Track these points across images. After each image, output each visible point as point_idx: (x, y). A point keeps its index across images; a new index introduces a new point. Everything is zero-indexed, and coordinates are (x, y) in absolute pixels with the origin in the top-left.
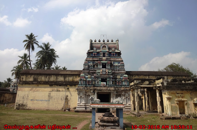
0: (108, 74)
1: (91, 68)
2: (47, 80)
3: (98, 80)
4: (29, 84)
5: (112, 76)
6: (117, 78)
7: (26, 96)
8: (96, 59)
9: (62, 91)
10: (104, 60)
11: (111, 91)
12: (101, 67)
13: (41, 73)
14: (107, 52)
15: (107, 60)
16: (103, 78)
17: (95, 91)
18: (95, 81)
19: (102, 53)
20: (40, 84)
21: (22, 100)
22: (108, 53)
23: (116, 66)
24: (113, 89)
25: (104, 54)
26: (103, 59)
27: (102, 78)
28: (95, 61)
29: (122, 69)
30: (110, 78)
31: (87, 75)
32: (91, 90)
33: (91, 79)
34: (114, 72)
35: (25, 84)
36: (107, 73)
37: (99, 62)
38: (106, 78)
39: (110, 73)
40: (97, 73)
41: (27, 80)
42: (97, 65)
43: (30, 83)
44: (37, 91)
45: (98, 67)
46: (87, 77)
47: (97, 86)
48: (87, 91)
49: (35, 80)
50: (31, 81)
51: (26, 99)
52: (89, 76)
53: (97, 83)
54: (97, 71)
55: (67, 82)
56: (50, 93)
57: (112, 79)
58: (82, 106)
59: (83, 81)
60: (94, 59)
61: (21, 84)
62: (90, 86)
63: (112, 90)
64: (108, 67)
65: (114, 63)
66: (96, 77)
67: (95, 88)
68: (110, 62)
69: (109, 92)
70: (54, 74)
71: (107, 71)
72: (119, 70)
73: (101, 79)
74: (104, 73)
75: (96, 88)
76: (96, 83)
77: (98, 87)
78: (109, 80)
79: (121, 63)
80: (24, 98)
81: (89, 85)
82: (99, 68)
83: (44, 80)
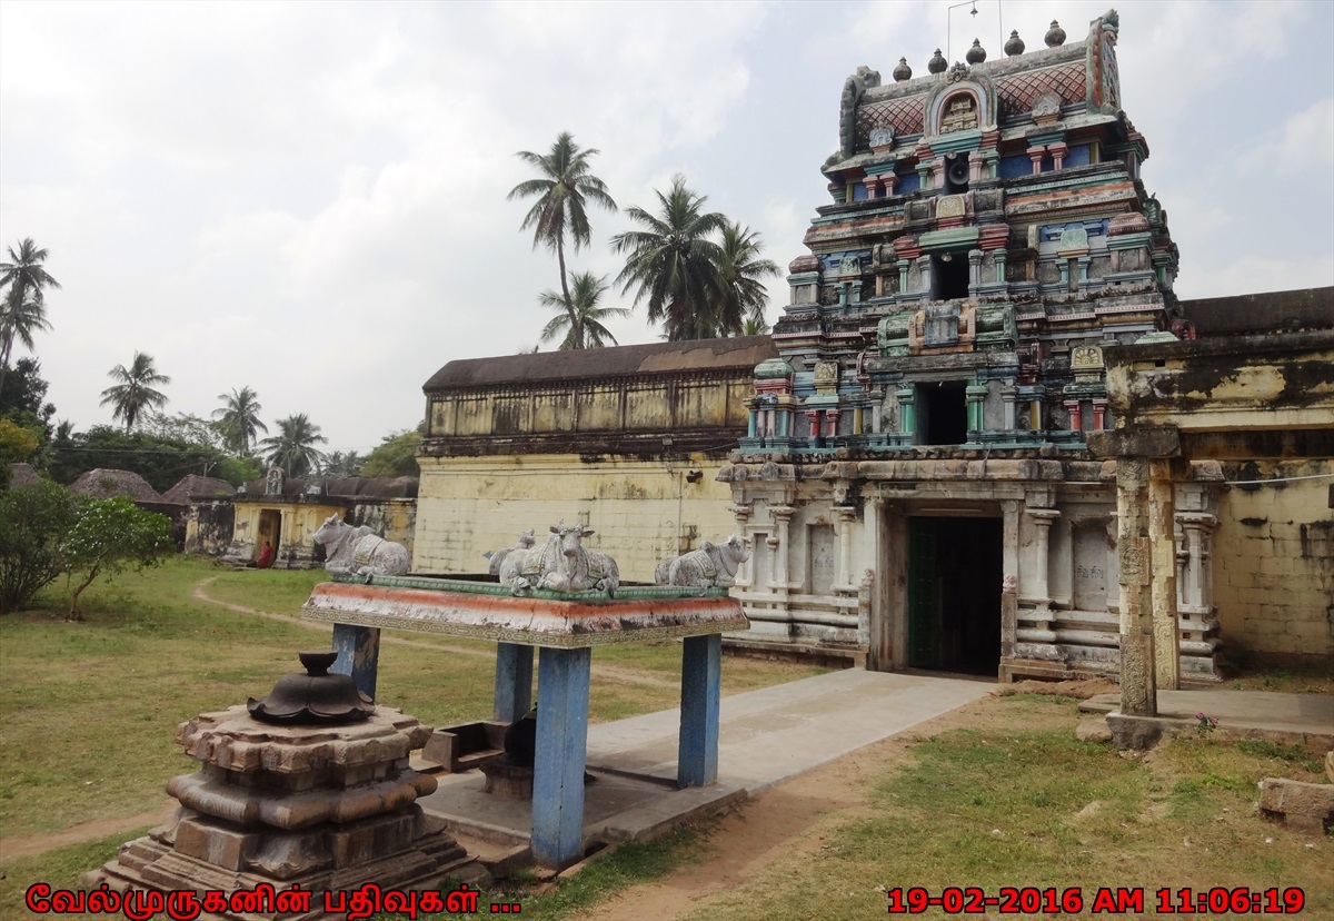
0: (975, 343)
1: (848, 307)
2: (566, 421)
3: (891, 402)
4: (473, 453)
5: (1010, 358)
6: (1069, 375)
7: (462, 527)
8: (887, 226)
9: (661, 496)
10: (949, 222)
11: (1004, 492)
12: (925, 282)
13: (529, 376)
14: (981, 142)
15: (975, 221)
16: (928, 378)
17: (865, 493)
18: (865, 407)
19: (940, 161)
20: (531, 450)
21: (440, 553)
22: (993, 152)
23: (1073, 261)
24: (1014, 474)
25: (957, 167)
26: (940, 213)
27: (919, 378)
28: (877, 238)
29: (1126, 286)
30: (992, 372)
31: (810, 367)
32: (832, 481)
33: (835, 399)
34: (1041, 315)
35: (454, 453)
36: (971, 333)
37: (903, 242)
38: (953, 376)
39: (998, 326)
40: (883, 342)
41: (463, 430)
42: (894, 274)
43: (475, 445)
44: (515, 497)
45: (896, 288)
46: (807, 378)
47: (884, 447)
48: (807, 491)
49: (504, 422)
50: (482, 431)
51: (460, 545)
52: (824, 371)
53: (885, 422)
54: (883, 326)
55: (687, 429)
56: (586, 506)
57: (1021, 379)
58: (769, 612)
59: (771, 416)
60: (873, 227)
61: (429, 455)
62: (825, 451)
63: (1009, 480)
64: (987, 276)
65: (1044, 237)
66: (874, 378)
67: (861, 464)
68: (1000, 231)
69: (986, 495)
70: (603, 380)
71: (968, 316)
72: (1092, 298)
73: (919, 387)
74: (941, 334)
75: (867, 469)
76: (876, 427)
77: (885, 456)
78: (985, 396)
79: (1113, 225)
80: (454, 545)
81: (821, 442)
82: (904, 299)
83: (551, 425)
